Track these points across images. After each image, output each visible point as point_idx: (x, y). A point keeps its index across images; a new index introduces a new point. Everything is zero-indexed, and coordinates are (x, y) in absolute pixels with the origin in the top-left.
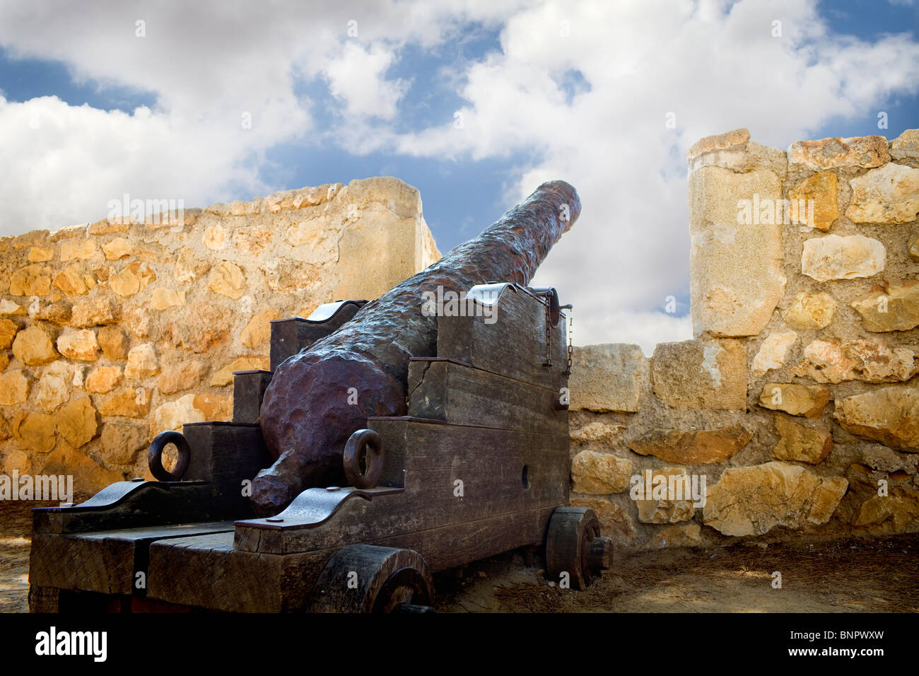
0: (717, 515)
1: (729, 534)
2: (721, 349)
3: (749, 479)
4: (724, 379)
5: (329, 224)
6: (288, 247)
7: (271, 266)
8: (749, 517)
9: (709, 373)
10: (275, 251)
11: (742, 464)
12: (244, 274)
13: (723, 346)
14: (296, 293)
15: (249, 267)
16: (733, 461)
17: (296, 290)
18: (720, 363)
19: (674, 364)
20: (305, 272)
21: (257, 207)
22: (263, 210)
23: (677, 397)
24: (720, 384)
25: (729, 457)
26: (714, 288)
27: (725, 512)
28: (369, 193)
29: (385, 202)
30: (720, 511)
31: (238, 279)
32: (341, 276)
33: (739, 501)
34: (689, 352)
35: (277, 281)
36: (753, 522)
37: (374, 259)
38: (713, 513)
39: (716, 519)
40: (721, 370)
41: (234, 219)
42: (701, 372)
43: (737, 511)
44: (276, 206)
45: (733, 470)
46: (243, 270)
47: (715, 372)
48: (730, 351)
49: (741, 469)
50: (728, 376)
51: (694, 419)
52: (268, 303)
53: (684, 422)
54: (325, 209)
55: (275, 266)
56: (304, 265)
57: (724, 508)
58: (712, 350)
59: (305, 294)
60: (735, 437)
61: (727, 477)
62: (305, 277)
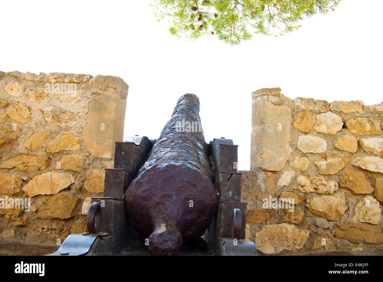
0: (261, 245)
1: (265, 253)
2: (265, 175)
3: (274, 230)
4: (266, 188)
5: (84, 94)
6: (59, 102)
7: (48, 109)
8: (273, 246)
9: (260, 185)
10: (51, 102)
11: (271, 224)
12: (30, 111)
13: (266, 174)
14: (61, 125)
15: (33, 108)
16: (268, 222)
17: (61, 124)
18: (265, 181)
19: (246, 180)
20: (68, 116)
21: (42, 78)
22: (45, 80)
23: (247, 194)
24: (264, 190)
25: (266, 221)
26: (264, 150)
27: (264, 244)
28: (108, 83)
29: (115, 89)
30: (262, 243)
31: (26, 114)
32: (88, 121)
33: (270, 239)
34: (252, 176)
35: (51, 118)
36: (274, 248)
37: (108, 115)
38: (260, 244)
39: (260, 246)
40: (265, 184)
41: (27, 82)
42: (257, 184)
43: (268, 243)
44: (54, 80)
45: (268, 226)
46: (29, 109)
47: (262, 185)
48: (269, 177)
49: (271, 226)
50: (268, 187)
51: (253, 204)
52: (44, 128)
53: (249, 205)
54: (82, 86)
55: (50, 110)
56: (67, 112)
57: (264, 242)
58: (261, 176)
59: (66, 127)
60: (270, 212)
61: (265, 229)
62: (67, 118)
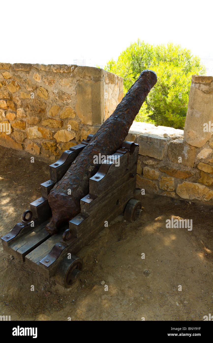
0: (180, 192)
1: (182, 198)
2: (189, 148)
3: (190, 186)
4: (188, 157)
5: (72, 81)
6: (60, 86)
8: (188, 194)
9: (184, 155)
10: (56, 87)
11: (189, 181)
12: (47, 92)
13: (190, 148)
14: (64, 102)
15: (49, 90)
16: (187, 180)
17: (64, 101)
18: (188, 153)
19: (175, 149)
20: (66, 96)
21: (49, 69)
22: (51, 71)
23: (174, 159)
24: (187, 158)
25: (186, 178)
26: (190, 130)
27: (182, 192)
28: (85, 73)
29: (90, 77)
30: (181, 191)
31: (46, 94)
32: (77, 100)
33: (186, 190)
34: (180, 147)
35: (58, 97)
36: (189, 196)
37: (87, 96)
38: (179, 191)
39: (180, 193)
40: (188, 155)
41: (42, 72)
42: (182, 154)
43: (185, 192)
44: (55, 71)
45: (186, 182)
46: (47, 91)
47: (186, 154)
48: (192, 150)
49: (188, 182)
50: (190, 157)
51: (178, 166)
52: (56, 104)
53: (175, 166)
54: (71, 75)
55: (57, 92)
56: (66, 94)
57: (182, 191)
58: (186, 148)
59: (67, 103)
60: (188, 174)
61: (184, 183)
62: (66, 98)
